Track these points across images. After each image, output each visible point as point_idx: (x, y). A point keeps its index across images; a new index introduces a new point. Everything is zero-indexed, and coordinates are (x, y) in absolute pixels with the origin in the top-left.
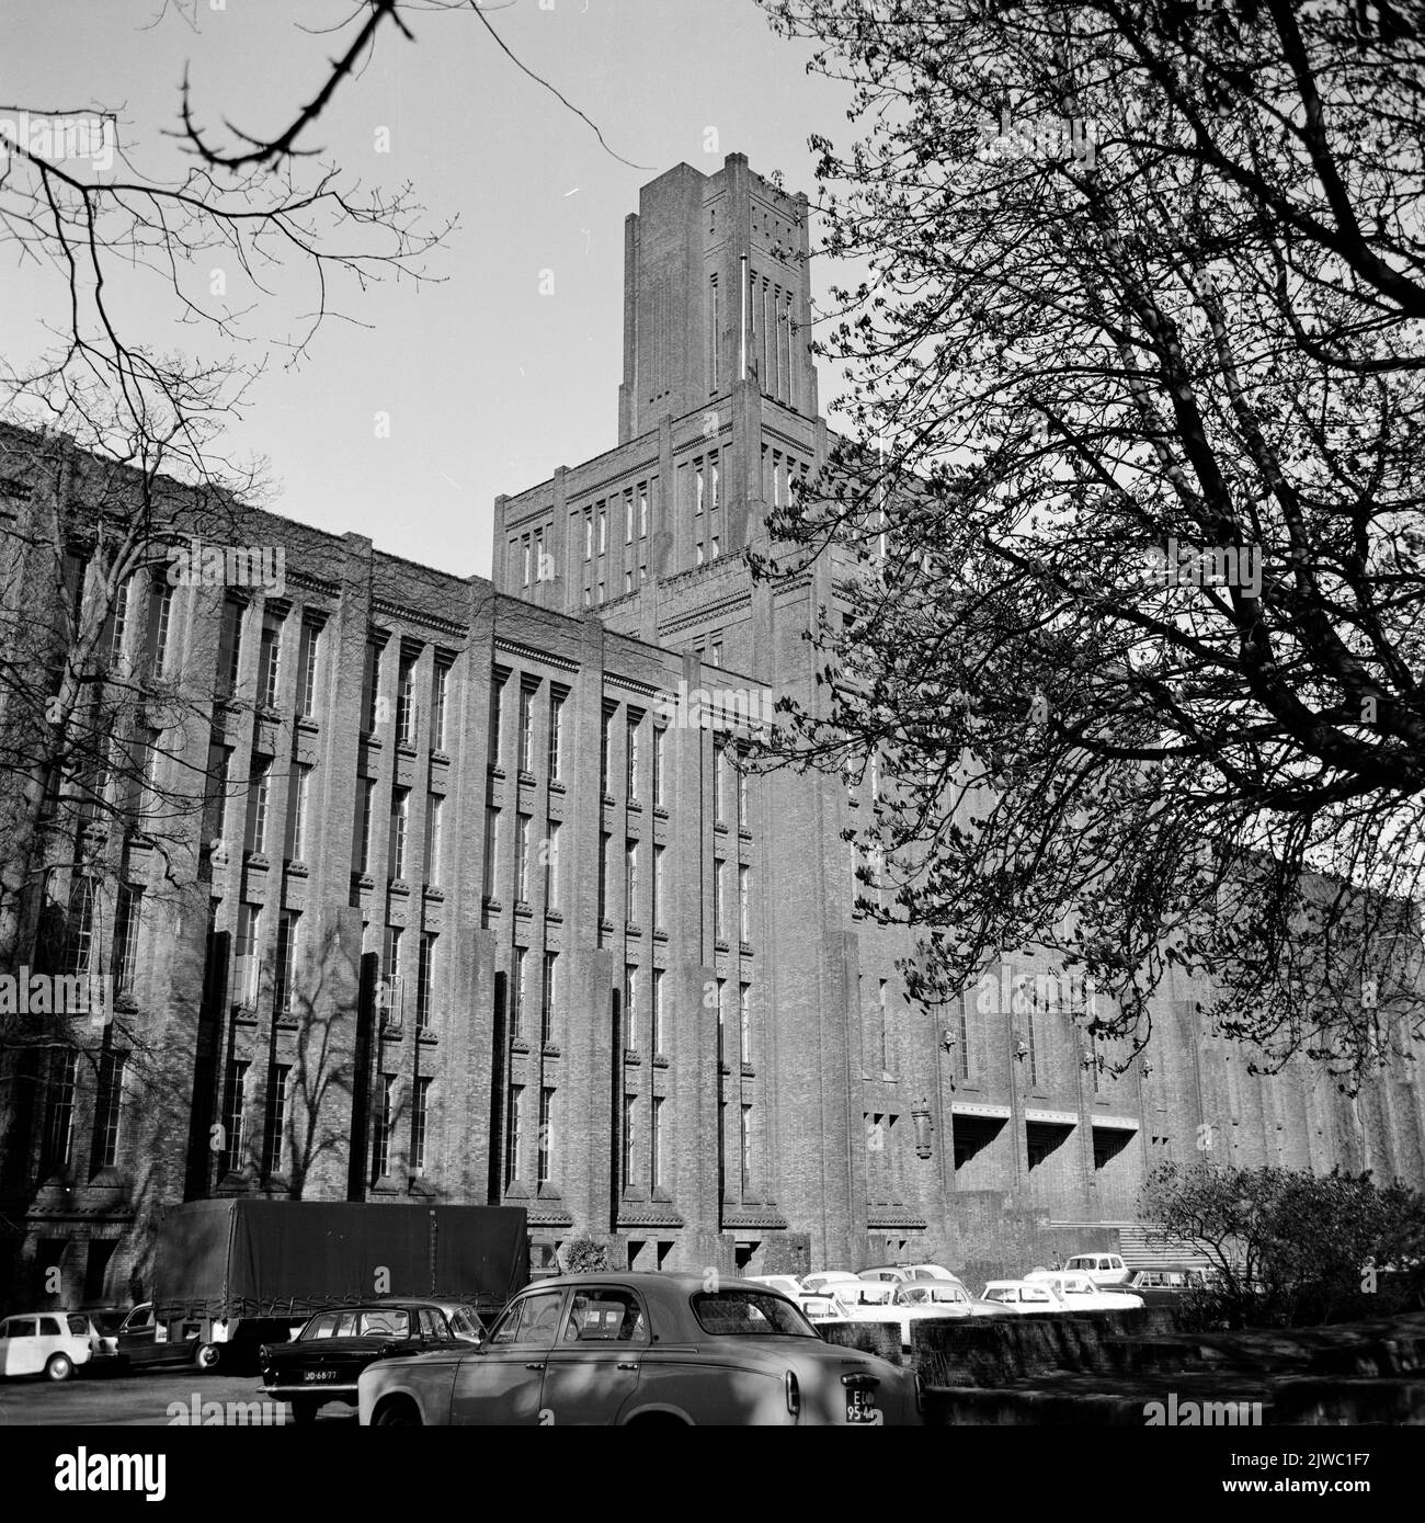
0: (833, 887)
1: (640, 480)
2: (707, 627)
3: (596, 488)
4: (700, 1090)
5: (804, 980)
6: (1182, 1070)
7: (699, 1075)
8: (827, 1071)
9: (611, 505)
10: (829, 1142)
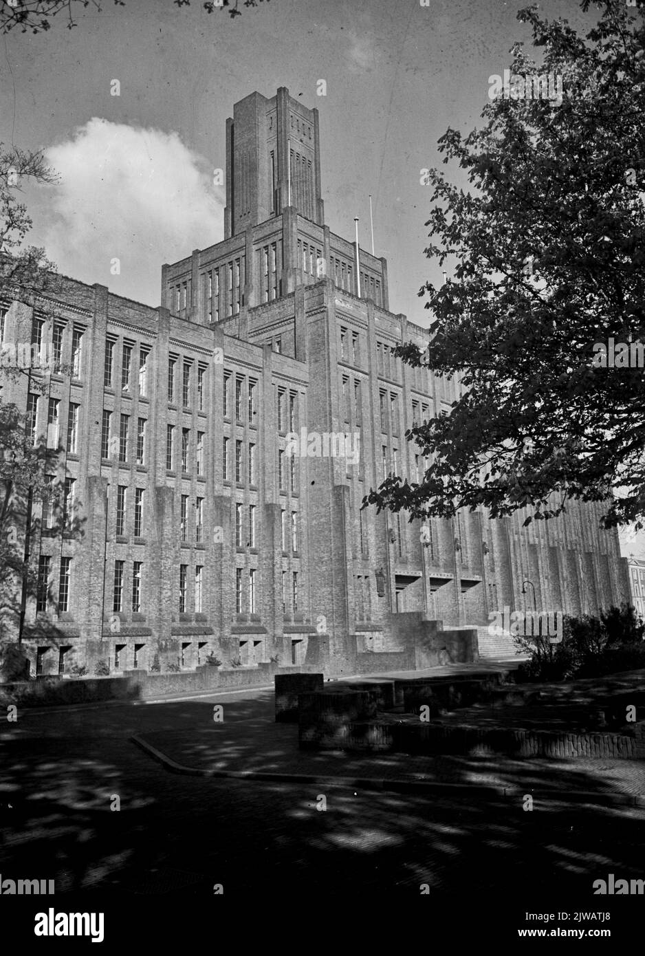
0: (337, 463)
1: (237, 257)
2: (273, 333)
3: (214, 261)
4: (274, 566)
5: (324, 509)
6: (501, 552)
7: (273, 558)
8: (335, 555)
9: (222, 271)
10: (336, 590)
